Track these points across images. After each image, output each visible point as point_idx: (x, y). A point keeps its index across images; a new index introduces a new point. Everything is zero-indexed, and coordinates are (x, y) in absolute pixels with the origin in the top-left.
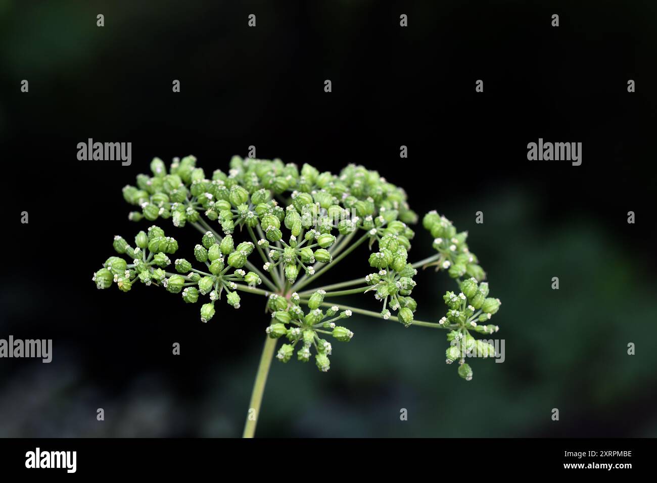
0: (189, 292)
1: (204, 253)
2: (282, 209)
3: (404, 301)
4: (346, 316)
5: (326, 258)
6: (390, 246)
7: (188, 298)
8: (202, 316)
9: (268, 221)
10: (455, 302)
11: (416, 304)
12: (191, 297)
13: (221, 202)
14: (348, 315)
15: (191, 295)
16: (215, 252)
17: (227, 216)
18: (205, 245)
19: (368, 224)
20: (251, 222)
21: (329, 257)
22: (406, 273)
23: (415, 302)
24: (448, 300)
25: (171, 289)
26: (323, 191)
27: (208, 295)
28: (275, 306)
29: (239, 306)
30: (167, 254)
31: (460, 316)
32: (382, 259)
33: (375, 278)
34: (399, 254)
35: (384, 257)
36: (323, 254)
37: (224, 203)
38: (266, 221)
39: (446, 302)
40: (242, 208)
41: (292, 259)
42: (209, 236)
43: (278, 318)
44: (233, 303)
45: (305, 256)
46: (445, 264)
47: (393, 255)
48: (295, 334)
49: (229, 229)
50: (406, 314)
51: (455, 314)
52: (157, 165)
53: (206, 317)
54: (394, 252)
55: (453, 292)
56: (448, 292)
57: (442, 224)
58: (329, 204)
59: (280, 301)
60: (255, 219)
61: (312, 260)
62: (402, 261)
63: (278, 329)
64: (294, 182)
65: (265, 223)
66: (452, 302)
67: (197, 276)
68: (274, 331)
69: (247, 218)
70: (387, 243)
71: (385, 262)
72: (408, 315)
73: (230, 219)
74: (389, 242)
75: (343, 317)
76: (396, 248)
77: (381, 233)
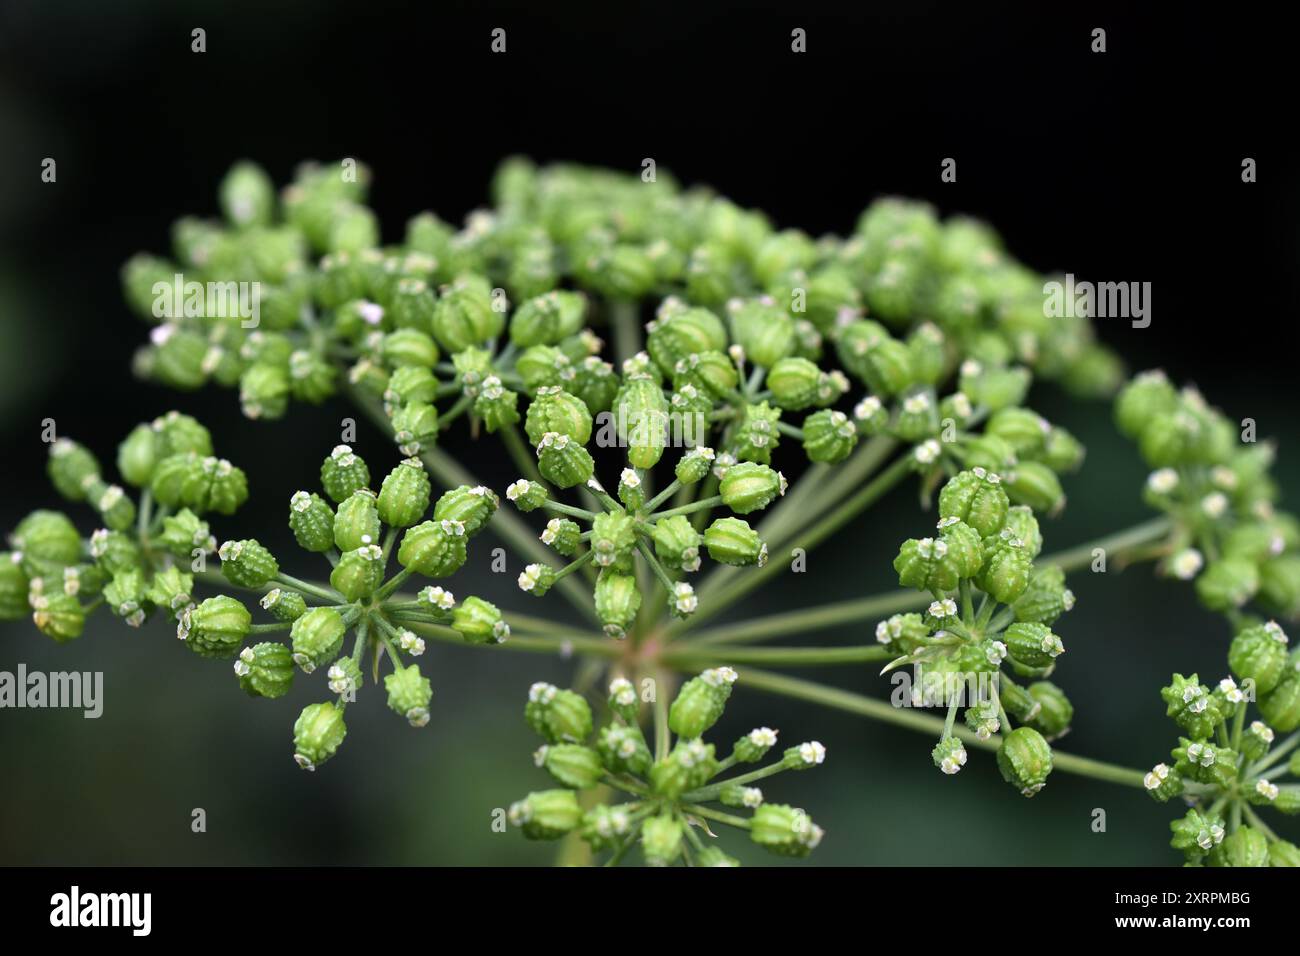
0: (257, 661)
1: (319, 523)
2: (606, 369)
3: (1021, 704)
4: (804, 762)
5: (745, 551)
6: (978, 511)
7: (254, 681)
8: (299, 748)
9: (549, 412)
10: (1201, 715)
11: (1070, 709)
12: (264, 680)
13: (402, 339)
14: (809, 760)
15: (264, 673)
16: (357, 520)
17: (414, 390)
18: (329, 491)
19: (914, 424)
20: (493, 413)
21: (753, 547)
22: (1034, 603)
23: (1065, 701)
24: (1176, 707)
25: (203, 645)
26: (767, 300)
27: (322, 674)
28: (546, 727)
29: (426, 717)
30: (205, 516)
31: (1216, 764)
32: (938, 563)
33: (911, 634)
34: (1006, 542)
35: (947, 556)
36: (735, 537)
37: (415, 341)
38: (540, 414)
39: (1170, 711)
40: (470, 363)
41: (618, 556)
42: (340, 464)
43: (555, 770)
44: (405, 707)
45: (665, 547)
46: (1185, 563)
47: (987, 545)
48: (608, 834)
49: (417, 438)
50: (1025, 752)
51: (1200, 757)
52: (245, 189)
53: (311, 751)
54: (988, 533)
55: (1195, 679)
56: (1178, 677)
57: (1180, 420)
58: (777, 351)
59: (562, 710)
60: (507, 402)
61: (690, 560)
62: (1014, 566)
63: (549, 813)
64: (674, 268)
65: (538, 421)
66: (1189, 713)
67: (293, 601)
68: (536, 818)
69: (480, 399)
70: (965, 499)
71: (951, 573)
72: (1034, 756)
73: (427, 398)
74: (973, 497)
75: (792, 765)
76: (997, 518)
77: (959, 453)
